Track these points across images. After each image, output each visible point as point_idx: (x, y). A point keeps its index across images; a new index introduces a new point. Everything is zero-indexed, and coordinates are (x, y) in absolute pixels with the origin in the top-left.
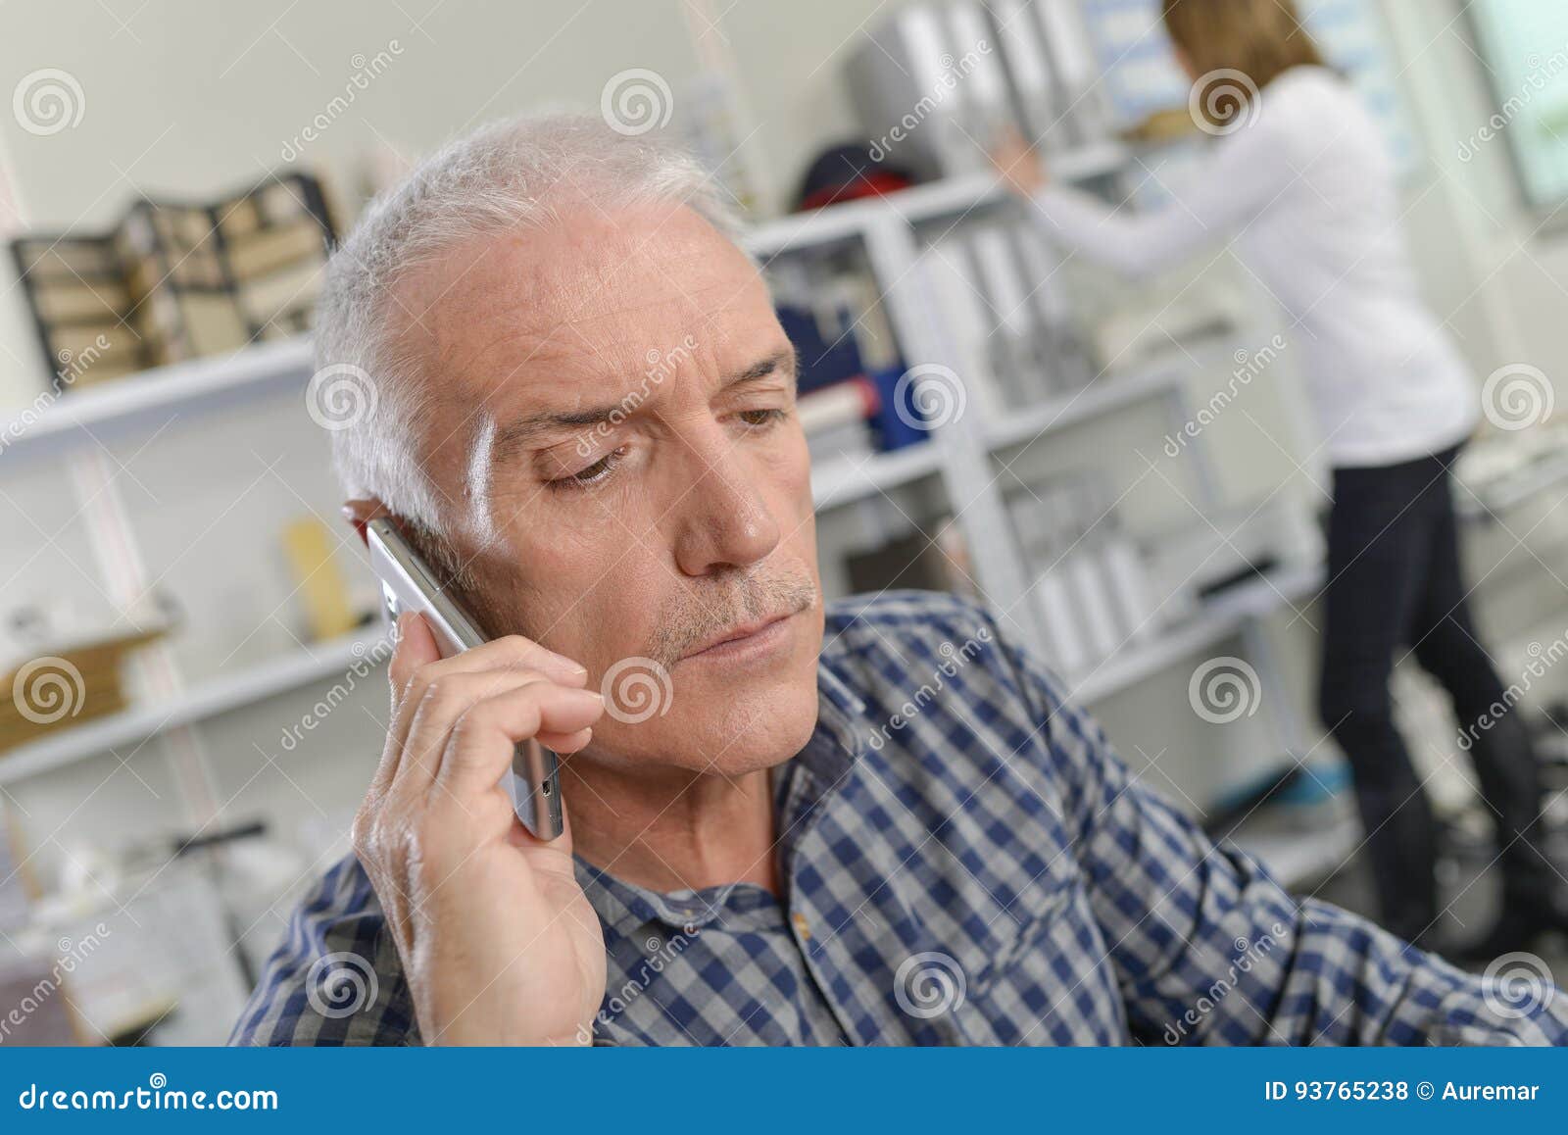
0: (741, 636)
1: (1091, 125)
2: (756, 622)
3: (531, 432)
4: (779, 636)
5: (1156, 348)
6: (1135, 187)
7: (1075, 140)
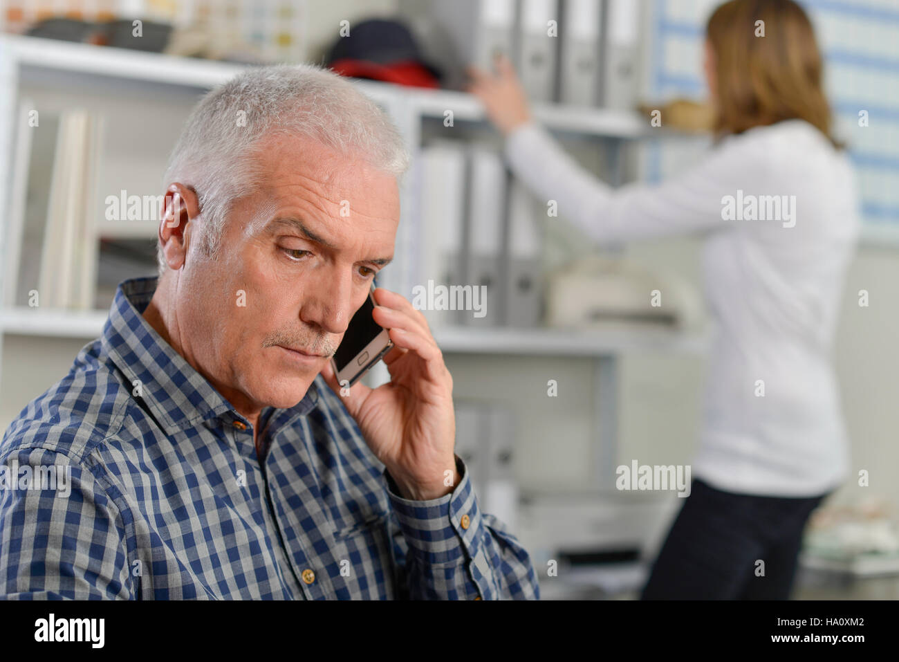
0: (304, 353)
1: (617, 88)
2: (312, 352)
3: (290, 225)
4: (311, 362)
5: (600, 316)
6: (643, 156)
7: (599, 100)
